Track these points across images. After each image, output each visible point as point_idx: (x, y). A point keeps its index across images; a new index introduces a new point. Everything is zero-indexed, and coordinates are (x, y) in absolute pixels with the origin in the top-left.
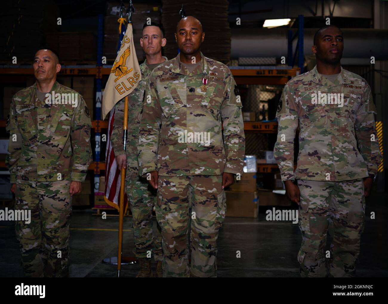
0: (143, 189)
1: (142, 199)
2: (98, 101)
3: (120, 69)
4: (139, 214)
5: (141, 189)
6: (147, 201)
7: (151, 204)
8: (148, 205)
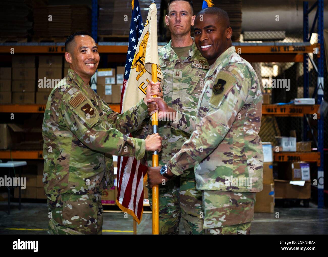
0: (167, 197)
1: (166, 209)
2: (94, 82)
3: (141, 62)
4: (163, 227)
5: (164, 197)
6: (172, 212)
7: (177, 214)
8: (174, 215)
